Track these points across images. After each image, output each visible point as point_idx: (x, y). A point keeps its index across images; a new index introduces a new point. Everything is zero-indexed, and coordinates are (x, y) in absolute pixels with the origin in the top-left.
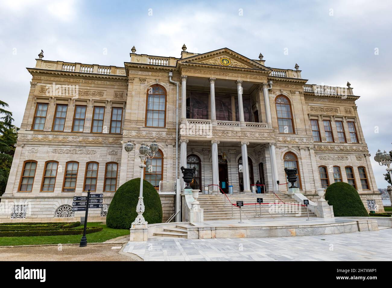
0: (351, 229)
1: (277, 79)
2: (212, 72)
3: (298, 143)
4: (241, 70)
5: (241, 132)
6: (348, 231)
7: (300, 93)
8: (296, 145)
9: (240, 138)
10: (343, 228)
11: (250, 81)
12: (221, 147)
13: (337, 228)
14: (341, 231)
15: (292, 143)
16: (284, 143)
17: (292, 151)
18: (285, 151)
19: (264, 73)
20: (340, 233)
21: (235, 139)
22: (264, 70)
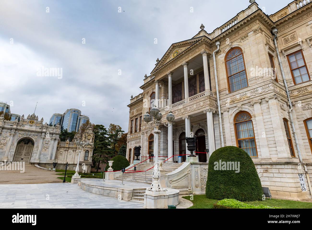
0: (109, 193)
1: (222, 36)
2: (169, 69)
3: (249, 97)
4: (183, 54)
5: (183, 109)
6: (106, 195)
7: (255, 31)
8: (247, 101)
9: (183, 114)
10: (103, 191)
11: (192, 58)
12: (199, 121)
13: (99, 190)
14: (101, 193)
15: (242, 100)
16: (233, 103)
17: (243, 110)
18: (235, 112)
19: (199, 43)
20: (100, 195)
21: (180, 116)
22: (199, 40)
